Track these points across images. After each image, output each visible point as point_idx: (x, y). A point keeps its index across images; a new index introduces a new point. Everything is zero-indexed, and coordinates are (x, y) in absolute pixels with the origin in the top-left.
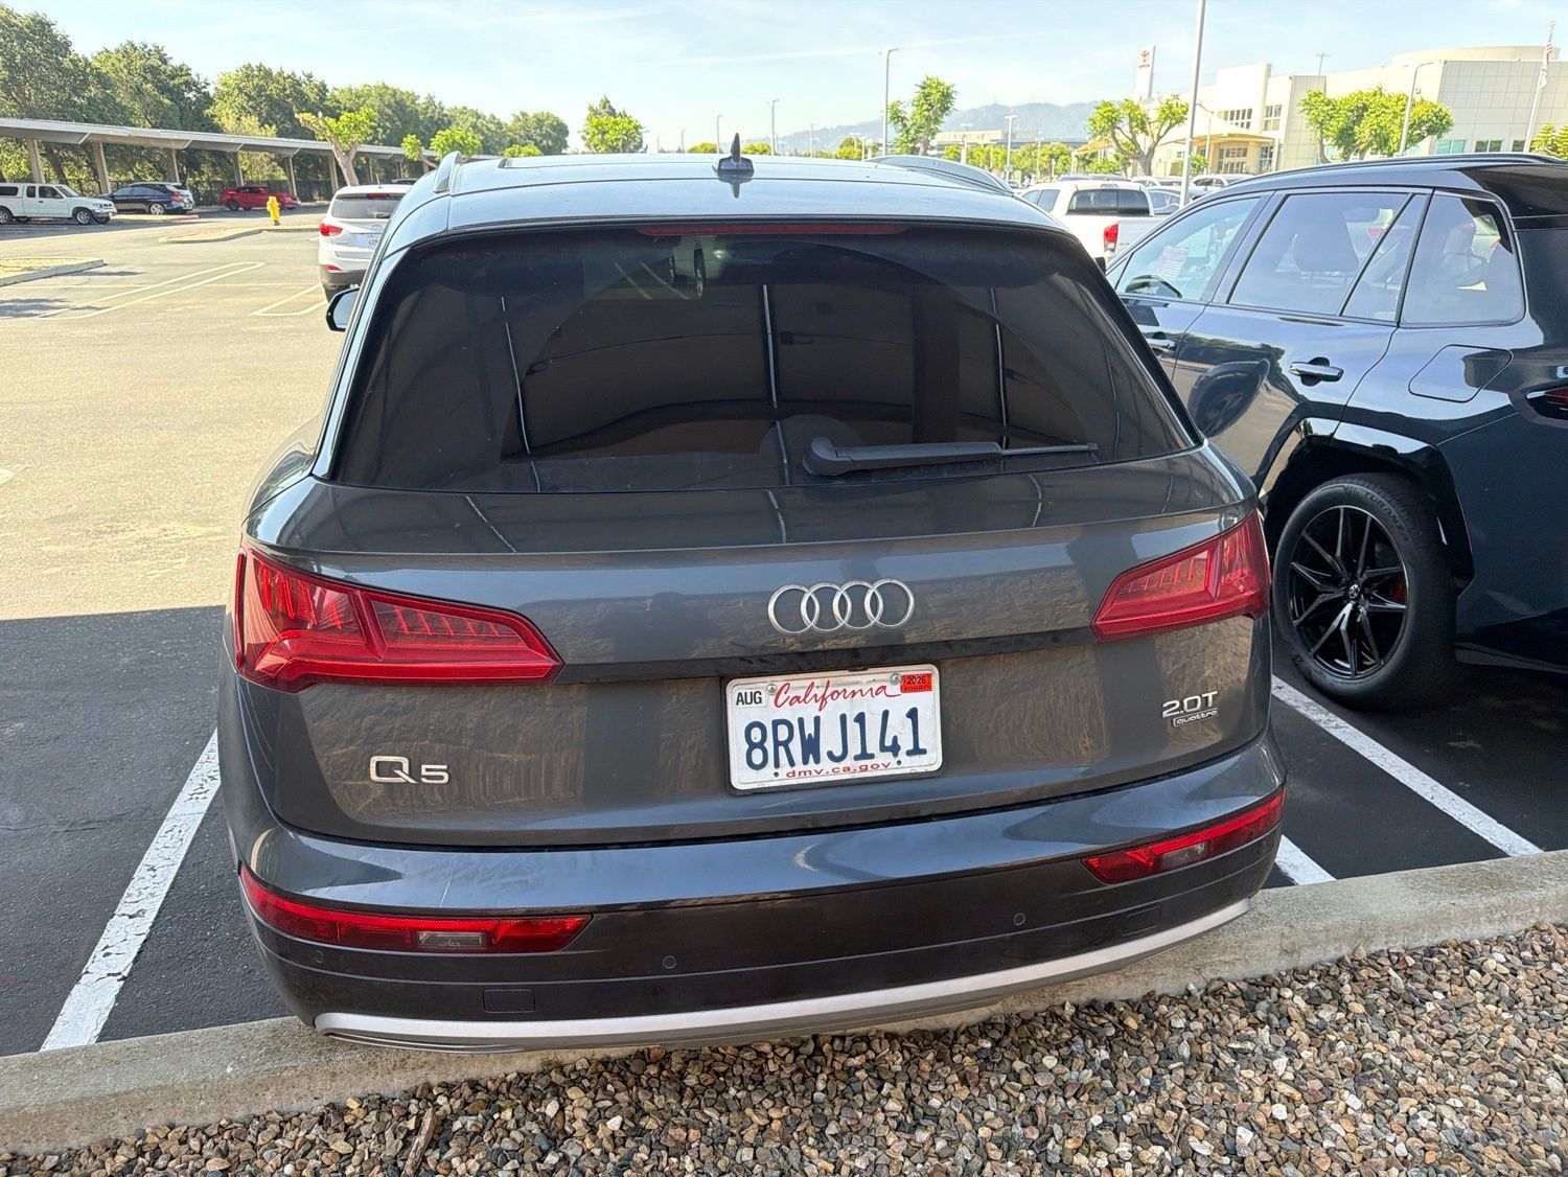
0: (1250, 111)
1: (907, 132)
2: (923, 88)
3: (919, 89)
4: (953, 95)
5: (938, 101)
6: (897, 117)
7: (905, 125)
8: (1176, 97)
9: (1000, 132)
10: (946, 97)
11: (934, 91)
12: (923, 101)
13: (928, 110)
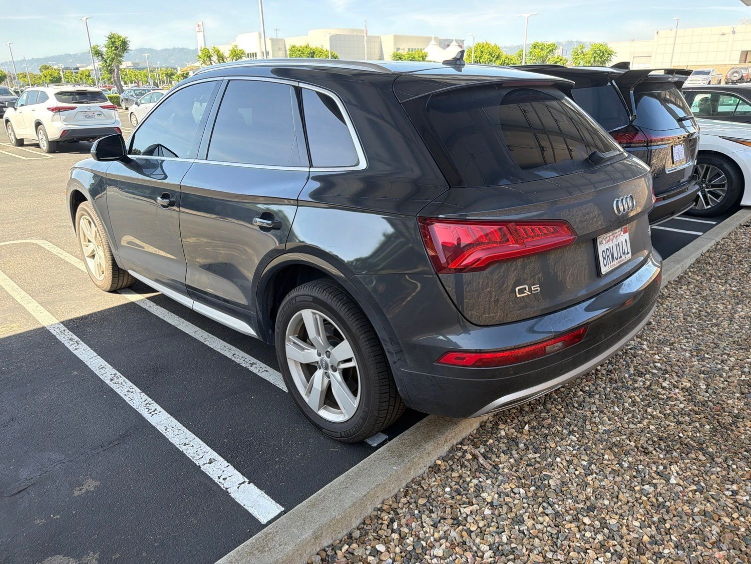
0: (256, 53)
1: (106, 61)
2: (110, 39)
3: (108, 39)
4: (128, 43)
5: (120, 46)
6: (98, 53)
7: (103, 58)
8: (236, 46)
9: (130, 62)
10: (124, 44)
11: (117, 41)
12: (111, 45)
13: (116, 50)
